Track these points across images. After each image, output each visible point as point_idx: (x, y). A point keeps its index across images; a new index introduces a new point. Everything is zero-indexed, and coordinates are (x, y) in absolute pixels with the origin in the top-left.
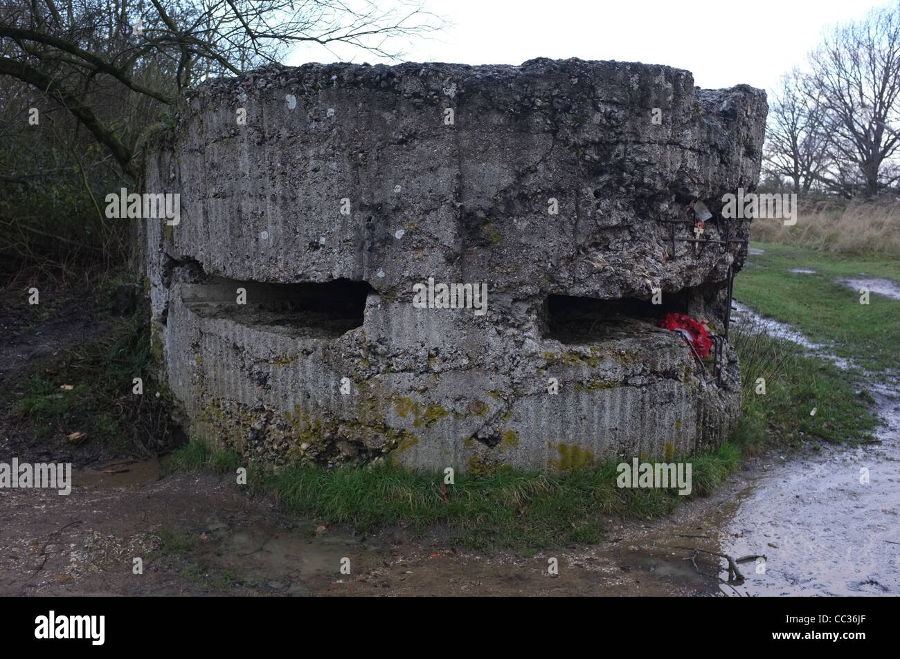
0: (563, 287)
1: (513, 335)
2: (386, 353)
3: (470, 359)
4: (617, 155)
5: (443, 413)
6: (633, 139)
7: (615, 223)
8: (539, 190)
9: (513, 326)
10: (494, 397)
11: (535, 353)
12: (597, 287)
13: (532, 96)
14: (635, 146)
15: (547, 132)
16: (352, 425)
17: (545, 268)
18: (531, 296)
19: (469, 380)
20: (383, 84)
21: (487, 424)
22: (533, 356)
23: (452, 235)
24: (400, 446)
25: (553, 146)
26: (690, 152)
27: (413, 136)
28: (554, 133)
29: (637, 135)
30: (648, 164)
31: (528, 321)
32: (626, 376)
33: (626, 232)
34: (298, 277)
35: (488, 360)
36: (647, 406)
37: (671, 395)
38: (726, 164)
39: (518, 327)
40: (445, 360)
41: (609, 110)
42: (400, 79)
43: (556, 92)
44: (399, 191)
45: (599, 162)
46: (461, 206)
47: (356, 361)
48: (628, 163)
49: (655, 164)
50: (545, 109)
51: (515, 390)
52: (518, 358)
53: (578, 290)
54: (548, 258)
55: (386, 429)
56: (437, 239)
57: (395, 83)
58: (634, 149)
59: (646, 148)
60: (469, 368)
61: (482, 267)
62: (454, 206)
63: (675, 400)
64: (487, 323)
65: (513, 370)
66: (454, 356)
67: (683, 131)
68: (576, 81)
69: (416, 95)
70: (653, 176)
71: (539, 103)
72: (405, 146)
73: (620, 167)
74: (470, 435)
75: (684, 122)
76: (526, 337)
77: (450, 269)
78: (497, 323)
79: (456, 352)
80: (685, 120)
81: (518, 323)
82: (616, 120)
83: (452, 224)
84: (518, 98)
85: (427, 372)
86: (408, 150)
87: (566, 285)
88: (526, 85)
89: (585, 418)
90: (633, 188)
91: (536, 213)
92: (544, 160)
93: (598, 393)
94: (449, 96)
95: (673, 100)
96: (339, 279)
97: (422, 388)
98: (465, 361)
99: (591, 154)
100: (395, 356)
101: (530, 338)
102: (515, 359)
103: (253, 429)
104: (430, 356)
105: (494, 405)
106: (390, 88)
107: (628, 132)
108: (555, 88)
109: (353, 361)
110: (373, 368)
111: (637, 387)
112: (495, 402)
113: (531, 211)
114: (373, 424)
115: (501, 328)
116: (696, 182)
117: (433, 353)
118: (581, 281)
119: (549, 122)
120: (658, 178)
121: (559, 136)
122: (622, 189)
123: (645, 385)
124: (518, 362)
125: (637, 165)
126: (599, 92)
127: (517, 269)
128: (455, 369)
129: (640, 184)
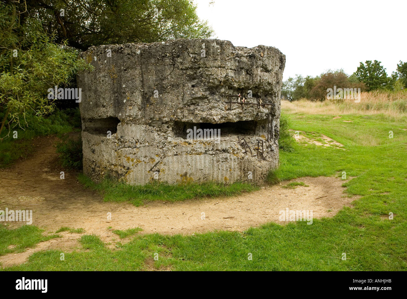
0: (179, 118)
1: (163, 135)
2: (124, 141)
3: (149, 143)
4: (200, 72)
5: (140, 162)
6: (205, 66)
7: (199, 96)
8: (169, 85)
9: (163, 132)
10: (157, 156)
11: (171, 142)
12: (191, 118)
13: (165, 53)
14: (206, 69)
15: (171, 65)
16: (115, 166)
17: (172, 112)
18: (167, 122)
19: (149, 150)
20: (120, 51)
21: (155, 166)
22: (170, 142)
23: (141, 101)
24: (128, 173)
25: (173, 70)
26: (230, 70)
27: (128, 68)
28: (174, 65)
29: (205, 64)
30: (211, 75)
31: (168, 130)
32: (206, 151)
33: (206, 99)
34: (100, 116)
35: (155, 144)
36: (215, 162)
37: (226, 158)
38: (250, 75)
39: (165, 132)
40: (141, 144)
41: (194, 56)
42: (124, 49)
43: (174, 51)
44: (124, 86)
45: (193, 75)
46: (143, 91)
47: (115, 144)
48: (204, 74)
49: (214, 75)
50: (170, 57)
51: (164, 154)
52: (166, 143)
53: (184, 120)
54: (173, 108)
55: (124, 167)
56: (136, 102)
57: (122, 51)
58: (206, 70)
59: (210, 69)
60: (148, 146)
61: (151, 111)
62: (141, 91)
63: (229, 161)
64: (154, 131)
65: (164, 147)
66: (144, 142)
67: (226, 63)
68: (181, 46)
69: (129, 54)
70: (213, 79)
71: (168, 55)
72: (126, 71)
73: (201, 76)
74: (149, 170)
75: (226, 59)
76: (168, 136)
77: (140, 112)
78: (158, 131)
79: (144, 141)
80: (227, 59)
81: (164, 131)
82: (197, 59)
83: (140, 97)
84: (160, 53)
85: (136, 147)
86: (127, 73)
87: (180, 118)
88: (163, 49)
89: (189, 165)
90: (206, 83)
91: (168, 93)
92: (170, 74)
93: (194, 156)
94: (138, 54)
95: (221, 52)
96: (110, 116)
97: (134, 153)
98: (147, 144)
99: (190, 72)
100: (126, 142)
101: (169, 136)
102: (164, 144)
103: (92, 168)
104: (136, 142)
105: (157, 159)
106: (121, 53)
107: (202, 64)
108: (173, 49)
109: (114, 144)
110: (120, 146)
111: (211, 155)
112: (158, 158)
113: (166, 92)
114: (120, 166)
115: (159, 133)
116: (234, 81)
117: (137, 141)
118: (186, 117)
119: (171, 61)
120: (215, 80)
121: (176, 66)
122: (202, 84)
123: (214, 154)
124: (165, 145)
125: (207, 75)
126: (190, 49)
127: (162, 112)
128: (144, 146)
129: (209, 82)
